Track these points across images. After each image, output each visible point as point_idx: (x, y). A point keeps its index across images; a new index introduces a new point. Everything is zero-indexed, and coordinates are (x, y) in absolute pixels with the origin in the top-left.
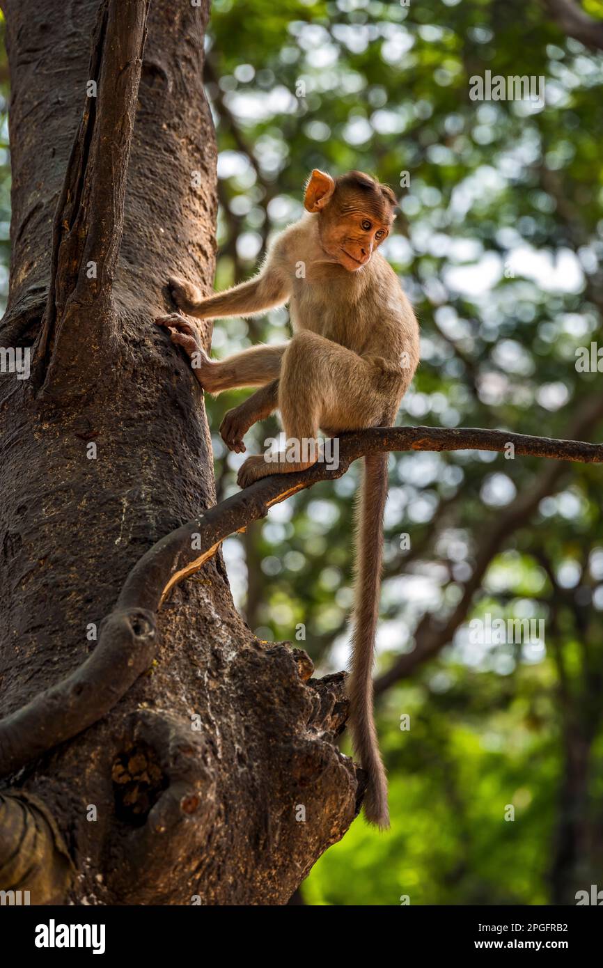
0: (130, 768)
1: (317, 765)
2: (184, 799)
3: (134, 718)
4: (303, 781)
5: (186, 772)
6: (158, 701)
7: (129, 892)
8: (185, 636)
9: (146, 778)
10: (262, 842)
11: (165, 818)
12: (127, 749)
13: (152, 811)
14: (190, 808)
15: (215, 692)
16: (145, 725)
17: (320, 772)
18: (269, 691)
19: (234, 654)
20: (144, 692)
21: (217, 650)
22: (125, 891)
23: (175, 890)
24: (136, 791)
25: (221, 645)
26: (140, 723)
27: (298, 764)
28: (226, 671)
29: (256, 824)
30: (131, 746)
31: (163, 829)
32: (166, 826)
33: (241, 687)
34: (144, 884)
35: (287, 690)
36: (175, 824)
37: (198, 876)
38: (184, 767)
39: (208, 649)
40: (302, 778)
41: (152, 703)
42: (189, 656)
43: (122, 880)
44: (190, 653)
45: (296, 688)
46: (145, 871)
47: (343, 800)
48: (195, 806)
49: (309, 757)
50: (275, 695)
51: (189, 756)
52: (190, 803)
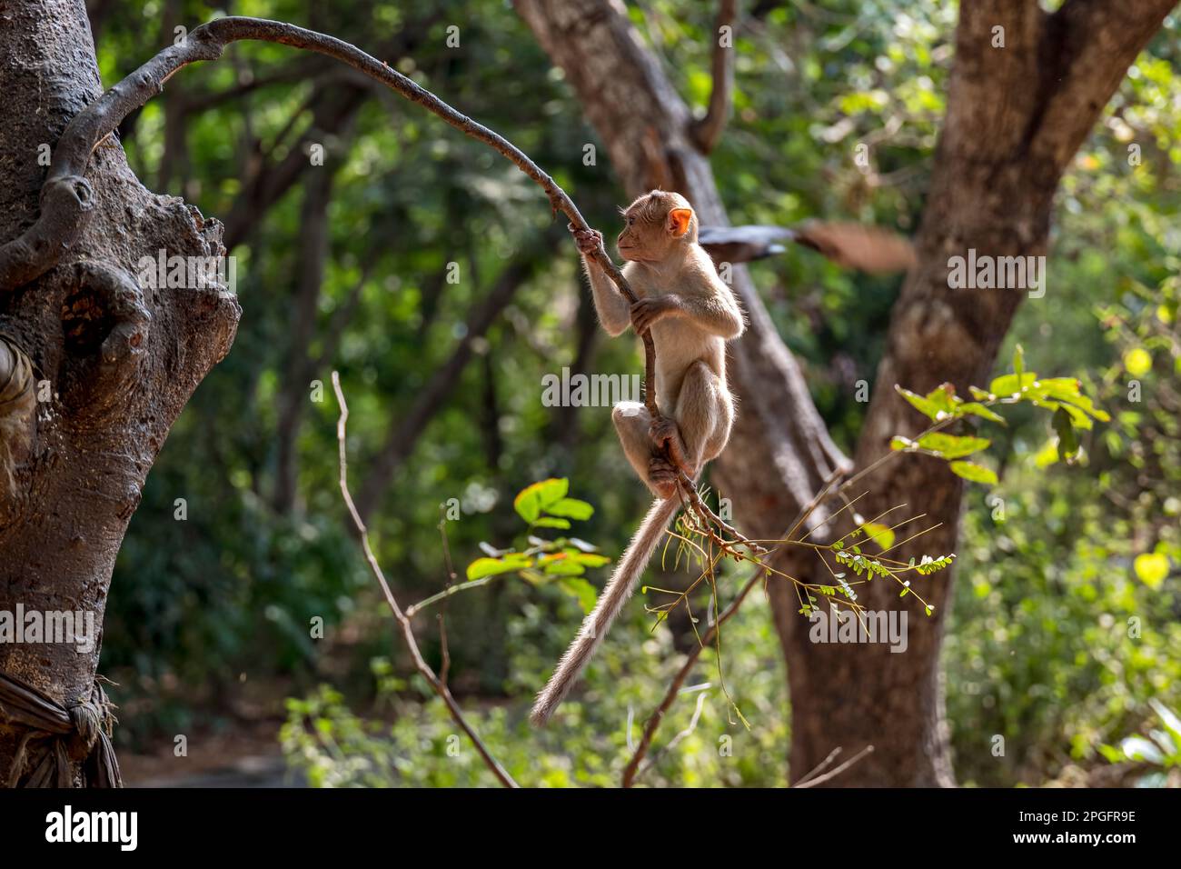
0: (74, 307)
1: (214, 303)
2: (131, 335)
3: (79, 268)
4: (203, 316)
5: (131, 314)
6: (93, 253)
7: (81, 407)
8: (102, 196)
9: (87, 316)
10: (173, 365)
11: (116, 350)
12: (74, 294)
13: (104, 345)
14: (135, 342)
15: (131, 244)
16: (89, 274)
17: (216, 309)
18: (173, 242)
19: (142, 210)
20: (80, 245)
21: (129, 208)
22: (78, 406)
23: (117, 404)
24: (80, 327)
25: (131, 203)
26: (85, 273)
27: (200, 302)
28: (138, 225)
29: (168, 350)
30: (77, 291)
31: (114, 359)
32: (117, 357)
33: (151, 239)
34: (95, 401)
35: (188, 242)
36: (125, 355)
37: (131, 394)
38: (129, 310)
39: (122, 207)
40: (202, 314)
41: (88, 255)
42: (108, 213)
43: (76, 398)
44: (109, 211)
45: (196, 240)
46: (96, 391)
47: (231, 330)
48: (137, 340)
49: (208, 296)
50: (179, 246)
51: (132, 301)
52: (134, 338)
